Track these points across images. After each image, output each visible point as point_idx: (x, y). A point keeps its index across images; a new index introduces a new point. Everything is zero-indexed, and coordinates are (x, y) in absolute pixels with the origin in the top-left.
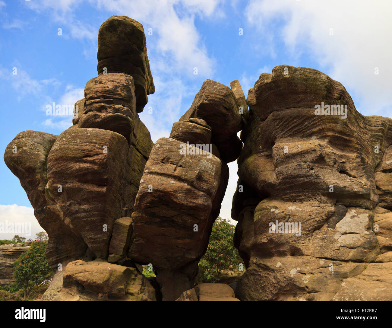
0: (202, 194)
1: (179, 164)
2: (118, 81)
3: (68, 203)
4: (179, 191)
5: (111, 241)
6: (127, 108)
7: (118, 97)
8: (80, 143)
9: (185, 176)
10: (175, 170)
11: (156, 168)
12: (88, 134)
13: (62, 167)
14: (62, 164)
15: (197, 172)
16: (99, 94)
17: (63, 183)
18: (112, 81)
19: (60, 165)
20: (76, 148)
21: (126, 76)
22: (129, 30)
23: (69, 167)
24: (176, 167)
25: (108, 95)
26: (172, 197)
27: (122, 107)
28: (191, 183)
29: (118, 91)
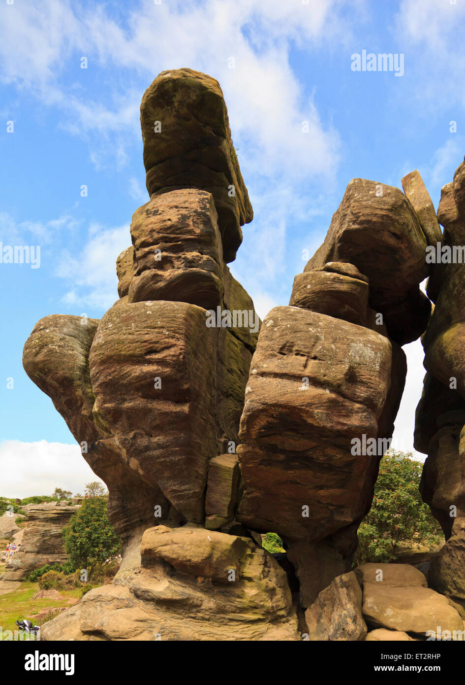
0: (359, 408)
1: (313, 355)
2: (186, 205)
3: (131, 435)
4: (315, 404)
5: (207, 494)
6: (207, 256)
7: (189, 237)
8: (137, 329)
9: (325, 376)
10: (305, 366)
11: (272, 365)
12: (148, 313)
13: (113, 375)
14: (113, 369)
15: (345, 367)
16: (156, 236)
17: (118, 401)
18: (176, 207)
19: (110, 371)
20: (131, 340)
21: (199, 194)
22: (194, 98)
23: (125, 374)
24: (307, 360)
25: (172, 236)
26: (304, 415)
27: (198, 256)
28: (335, 388)
29: (188, 225)
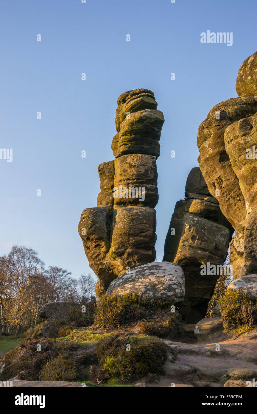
1: (203, 240)
2: (147, 164)
7: (149, 179)
9: (207, 247)
10: (201, 244)
11: (189, 243)
15: (214, 244)
18: (143, 165)
24: (201, 242)
25: (142, 178)
29: (149, 174)
